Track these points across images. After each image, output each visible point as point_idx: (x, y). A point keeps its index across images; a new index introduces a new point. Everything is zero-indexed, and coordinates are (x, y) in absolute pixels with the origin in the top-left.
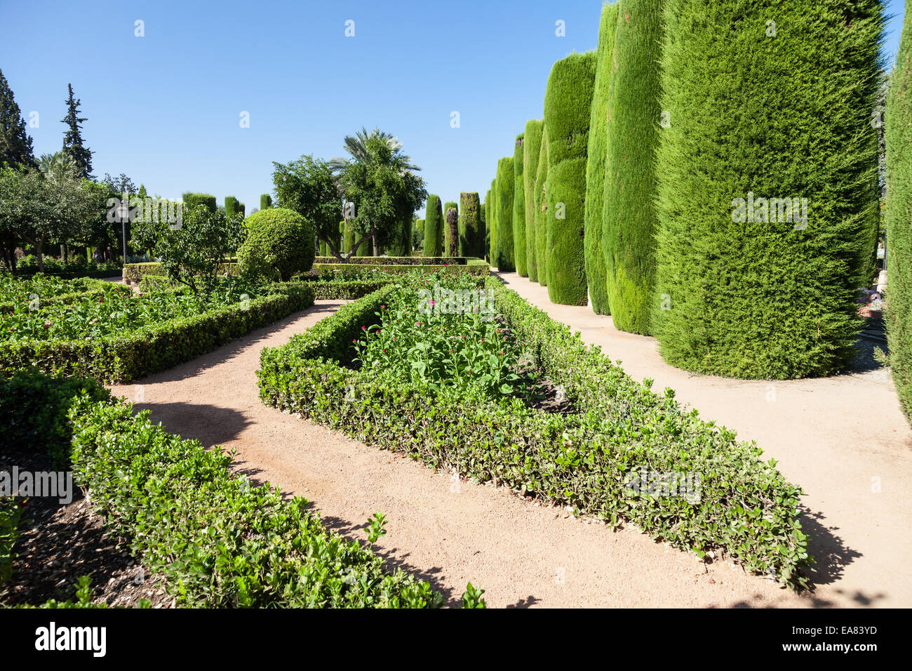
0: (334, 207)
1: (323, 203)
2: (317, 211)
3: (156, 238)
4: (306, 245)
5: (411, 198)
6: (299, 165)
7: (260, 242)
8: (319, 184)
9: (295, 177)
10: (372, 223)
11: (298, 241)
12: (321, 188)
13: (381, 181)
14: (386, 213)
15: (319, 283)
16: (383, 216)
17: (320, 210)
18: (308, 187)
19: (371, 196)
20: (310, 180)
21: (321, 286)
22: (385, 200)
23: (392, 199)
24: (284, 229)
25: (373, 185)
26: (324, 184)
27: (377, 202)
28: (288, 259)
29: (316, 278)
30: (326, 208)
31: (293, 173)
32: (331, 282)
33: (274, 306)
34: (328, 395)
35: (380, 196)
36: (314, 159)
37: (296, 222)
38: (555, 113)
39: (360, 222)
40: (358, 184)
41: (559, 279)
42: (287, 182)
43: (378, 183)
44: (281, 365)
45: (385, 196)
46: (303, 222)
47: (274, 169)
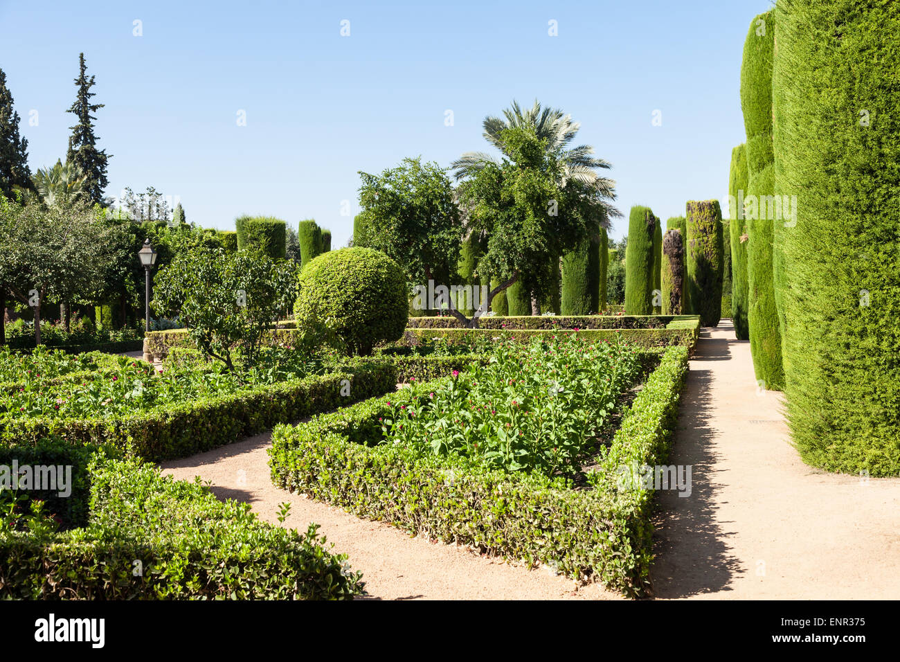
0: (451, 238)
1: (435, 233)
2: (424, 246)
3: (183, 297)
4: (393, 301)
5: (575, 220)
6: (400, 174)
7: (327, 298)
8: (429, 203)
9: (393, 194)
10: (511, 262)
11: (382, 296)
12: (433, 209)
13: (524, 195)
14: (533, 246)
15: (409, 358)
16: (527, 251)
17: (430, 243)
18: (411, 208)
19: (509, 219)
20: (414, 197)
21: (413, 362)
22: (531, 224)
23: (542, 224)
24: (361, 278)
25: (511, 202)
26: (436, 202)
27: (517, 228)
28: (366, 322)
29: (406, 351)
30: (439, 240)
31: (388, 187)
32: (429, 357)
33: (330, 388)
34: (330, 469)
35: (523, 218)
36: (423, 163)
37: (379, 267)
38: (753, 94)
39: (493, 261)
40: (489, 201)
41: (766, 349)
42: (379, 202)
43: (519, 198)
44: (290, 440)
45: (530, 218)
46: (390, 267)
47: (360, 183)
